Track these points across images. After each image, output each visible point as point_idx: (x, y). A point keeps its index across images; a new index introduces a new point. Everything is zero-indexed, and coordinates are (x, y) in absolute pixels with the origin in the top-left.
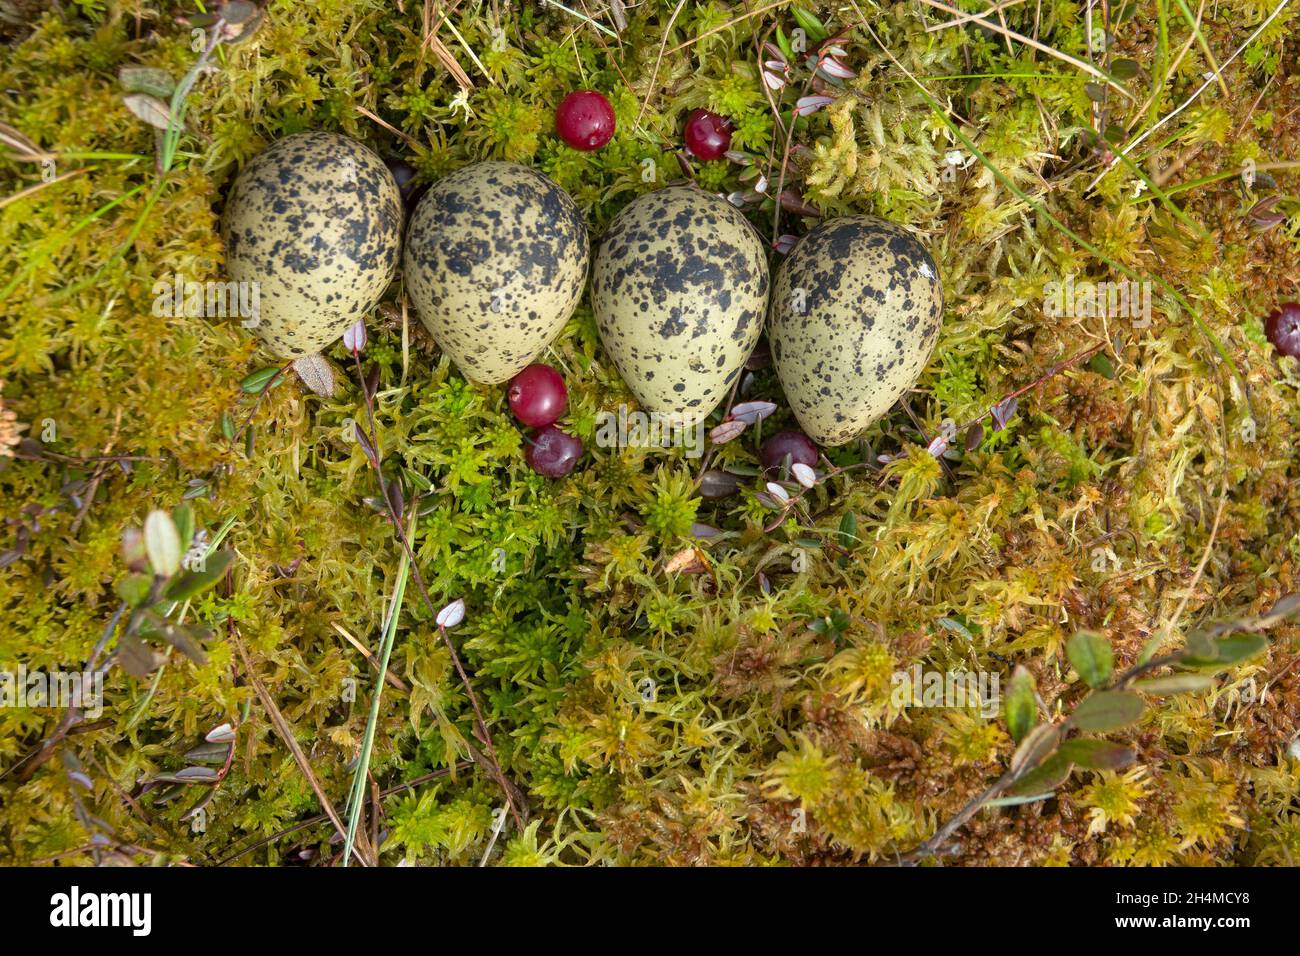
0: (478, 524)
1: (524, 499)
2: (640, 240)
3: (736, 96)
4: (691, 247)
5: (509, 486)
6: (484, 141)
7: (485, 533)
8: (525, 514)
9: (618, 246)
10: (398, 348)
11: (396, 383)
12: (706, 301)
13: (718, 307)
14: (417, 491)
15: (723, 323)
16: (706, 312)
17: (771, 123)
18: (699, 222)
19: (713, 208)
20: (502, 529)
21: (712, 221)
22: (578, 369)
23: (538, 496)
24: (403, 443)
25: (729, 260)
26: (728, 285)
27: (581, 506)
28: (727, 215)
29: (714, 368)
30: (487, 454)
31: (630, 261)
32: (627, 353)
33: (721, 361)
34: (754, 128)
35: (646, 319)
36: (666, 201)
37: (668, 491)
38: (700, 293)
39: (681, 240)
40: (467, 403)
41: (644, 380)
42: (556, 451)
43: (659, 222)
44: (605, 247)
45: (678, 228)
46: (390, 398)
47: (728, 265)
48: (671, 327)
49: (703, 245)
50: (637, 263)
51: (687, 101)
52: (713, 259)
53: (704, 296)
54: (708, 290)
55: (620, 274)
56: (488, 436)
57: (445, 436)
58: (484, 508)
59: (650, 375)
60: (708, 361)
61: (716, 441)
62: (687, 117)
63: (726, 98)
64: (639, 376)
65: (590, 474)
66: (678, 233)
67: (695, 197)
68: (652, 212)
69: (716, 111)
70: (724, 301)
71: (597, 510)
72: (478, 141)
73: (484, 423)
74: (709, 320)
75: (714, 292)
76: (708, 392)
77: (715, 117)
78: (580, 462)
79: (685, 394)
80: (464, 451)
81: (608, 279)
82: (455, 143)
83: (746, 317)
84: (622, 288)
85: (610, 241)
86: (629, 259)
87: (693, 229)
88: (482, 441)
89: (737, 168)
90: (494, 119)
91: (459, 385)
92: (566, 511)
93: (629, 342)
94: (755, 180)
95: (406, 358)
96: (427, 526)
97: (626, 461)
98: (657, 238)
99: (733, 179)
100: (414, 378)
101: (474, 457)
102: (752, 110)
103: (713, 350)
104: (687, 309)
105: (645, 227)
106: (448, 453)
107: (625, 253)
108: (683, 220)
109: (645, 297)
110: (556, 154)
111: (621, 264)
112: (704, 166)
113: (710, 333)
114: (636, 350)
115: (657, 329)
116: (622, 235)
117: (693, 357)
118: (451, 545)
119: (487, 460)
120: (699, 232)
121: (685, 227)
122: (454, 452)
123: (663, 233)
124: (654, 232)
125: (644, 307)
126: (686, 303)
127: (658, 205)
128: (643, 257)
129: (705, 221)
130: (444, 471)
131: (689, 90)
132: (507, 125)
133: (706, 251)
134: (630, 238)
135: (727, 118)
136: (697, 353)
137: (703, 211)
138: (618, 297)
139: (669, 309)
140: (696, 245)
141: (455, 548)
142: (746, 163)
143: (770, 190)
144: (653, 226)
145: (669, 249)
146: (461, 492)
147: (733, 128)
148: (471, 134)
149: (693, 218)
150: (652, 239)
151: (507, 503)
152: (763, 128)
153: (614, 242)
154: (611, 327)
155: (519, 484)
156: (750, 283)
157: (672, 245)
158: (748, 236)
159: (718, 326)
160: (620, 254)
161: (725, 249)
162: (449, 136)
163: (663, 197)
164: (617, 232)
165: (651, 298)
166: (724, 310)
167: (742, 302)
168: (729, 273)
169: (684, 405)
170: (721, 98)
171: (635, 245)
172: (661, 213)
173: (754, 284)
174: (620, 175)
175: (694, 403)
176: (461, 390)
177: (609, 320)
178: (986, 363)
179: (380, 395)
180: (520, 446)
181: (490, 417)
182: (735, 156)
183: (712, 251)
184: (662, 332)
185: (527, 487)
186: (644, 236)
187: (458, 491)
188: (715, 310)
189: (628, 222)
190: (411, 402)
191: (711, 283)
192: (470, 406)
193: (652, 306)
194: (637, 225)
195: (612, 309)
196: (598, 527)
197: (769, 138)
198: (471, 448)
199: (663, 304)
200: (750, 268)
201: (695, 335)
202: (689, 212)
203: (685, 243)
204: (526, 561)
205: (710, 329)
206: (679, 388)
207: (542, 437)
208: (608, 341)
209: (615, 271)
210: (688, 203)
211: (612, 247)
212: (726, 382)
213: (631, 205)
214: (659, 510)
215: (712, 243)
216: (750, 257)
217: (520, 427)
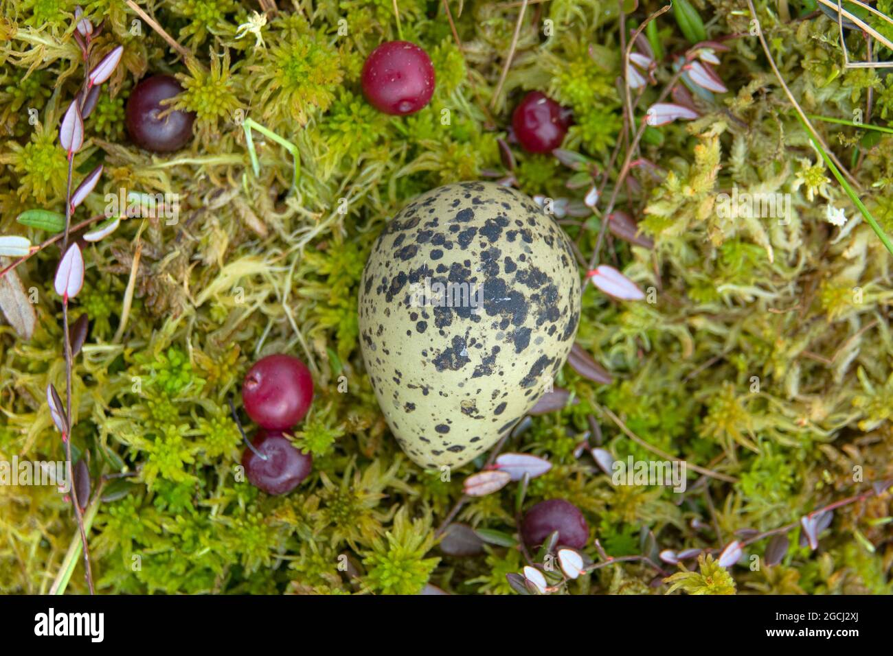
0: (168, 527)
1: (229, 510)
2: (435, 243)
3: (585, 86)
4: (496, 266)
5: (214, 489)
6: (268, 81)
7: (176, 539)
8: (227, 527)
9: (406, 243)
10: (119, 297)
11: (108, 338)
12: (499, 337)
13: (511, 346)
14: (105, 470)
15: (514, 365)
16: (496, 350)
17: (618, 126)
18: (511, 236)
19: (532, 222)
20: (195, 539)
21: (528, 238)
22: (326, 368)
23: (247, 511)
24: (100, 412)
25: (538, 291)
26: (530, 321)
27: (295, 534)
28: (546, 233)
29: (490, 415)
30: (196, 449)
31: (416, 267)
32: (389, 375)
33: (500, 409)
34: (598, 128)
35: (420, 342)
36: (476, 201)
37: (402, 544)
38: (494, 326)
39: (485, 256)
40: (184, 384)
41: (402, 410)
42: (279, 466)
43: (463, 226)
44: (389, 239)
45: (485, 239)
46: (98, 355)
47: (535, 297)
48: (449, 359)
49: (510, 266)
50: (424, 272)
51: (525, 80)
52: (520, 287)
53: (499, 330)
54: (504, 324)
55: (401, 279)
56: (203, 427)
57: (151, 418)
58: (180, 509)
59: (410, 407)
60: (485, 405)
61: (470, 491)
62: (521, 97)
63: (572, 86)
64: (397, 404)
65: (314, 499)
66: (483, 245)
67: (512, 203)
68: (456, 210)
69: (556, 97)
70: (521, 341)
71: (312, 544)
72: (263, 78)
73: (201, 411)
74: (498, 361)
75: (511, 328)
76: (475, 439)
77: (553, 105)
78: (305, 482)
79: (447, 437)
80: (169, 441)
81: (384, 280)
82: (237, 72)
83: (543, 362)
84: (400, 297)
85: (396, 234)
86: (415, 264)
87: (502, 243)
88: (194, 433)
89: (566, 171)
90: (288, 58)
91: (177, 362)
92: (276, 536)
93: (393, 363)
94: (585, 190)
95: (126, 310)
96: (108, 513)
97: (360, 495)
98: (456, 246)
99: (559, 182)
100: (132, 336)
101: (180, 449)
102: (599, 106)
103: (494, 395)
104: (473, 341)
105: (443, 228)
106: (151, 438)
107: (412, 255)
108: (492, 230)
109: (426, 316)
110: (349, 112)
111: (404, 267)
112: (529, 159)
113: (495, 376)
114: (400, 375)
115: (431, 356)
116: (414, 230)
117: (468, 399)
118: (134, 542)
119: (195, 457)
120: (509, 249)
121: (493, 239)
122: (158, 440)
123: (464, 242)
124: (454, 237)
125: (422, 327)
126: (473, 334)
127: (466, 204)
128: (433, 265)
129: (519, 237)
130: (141, 457)
131: (528, 66)
132: (301, 69)
133: (513, 275)
134: (423, 237)
135: (567, 108)
136: (473, 395)
137: (519, 223)
138: (392, 306)
139: (451, 337)
140: (502, 265)
141: (137, 545)
142: (576, 166)
143: (600, 205)
144: (454, 229)
145: (468, 263)
146: (157, 487)
147: (572, 121)
148: (257, 68)
149: (506, 230)
150: (449, 246)
151: (209, 509)
152: (608, 130)
153: (402, 237)
154: (374, 338)
155: (227, 491)
156: (558, 324)
157: (473, 259)
158: (566, 265)
159: (507, 368)
160: (406, 254)
161: (536, 277)
162: (233, 61)
163: (474, 194)
164: (409, 225)
165: (433, 318)
166: (519, 351)
167: (542, 346)
168: (534, 307)
169: (444, 448)
170: (566, 83)
171: (427, 248)
172: (467, 215)
173: (561, 325)
174: (426, 150)
175: (457, 449)
176: (180, 367)
177: (375, 329)
178: (807, 462)
179: (88, 349)
180: (238, 446)
181: (210, 406)
182: (566, 154)
183: (520, 277)
184: (436, 362)
185: (236, 497)
186: (440, 240)
187: (152, 484)
188: (508, 349)
189: (424, 216)
190: (120, 365)
191: (511, 316)
192: (187, 388)
193: (432, 329)
194: (435, 223)
195: (380, 318)
196: (310, 564)
197: (612, 142)
198: (178, 439)
199: (445, 329)
200: (561, 306)
201: (477, 374)
202: (502, 221)
203: (489, 259)
204: (217, 581)
205: (496, 370)
206: (443, 429)
207: (266, 444)
208: (368, 354)
209: (396, 274)
210: (503, 209)
211: (398, 242)
212: (500, 431)
213: (432, 194)
214: (387, 565)
215: (522, 266)
216: (563, 291)
217: (243, 423)
